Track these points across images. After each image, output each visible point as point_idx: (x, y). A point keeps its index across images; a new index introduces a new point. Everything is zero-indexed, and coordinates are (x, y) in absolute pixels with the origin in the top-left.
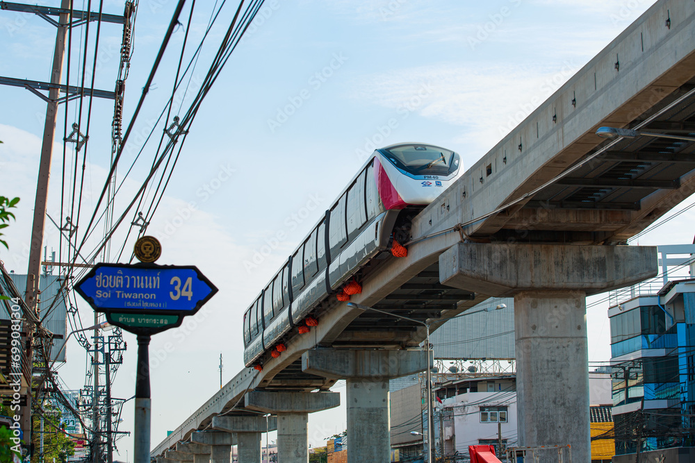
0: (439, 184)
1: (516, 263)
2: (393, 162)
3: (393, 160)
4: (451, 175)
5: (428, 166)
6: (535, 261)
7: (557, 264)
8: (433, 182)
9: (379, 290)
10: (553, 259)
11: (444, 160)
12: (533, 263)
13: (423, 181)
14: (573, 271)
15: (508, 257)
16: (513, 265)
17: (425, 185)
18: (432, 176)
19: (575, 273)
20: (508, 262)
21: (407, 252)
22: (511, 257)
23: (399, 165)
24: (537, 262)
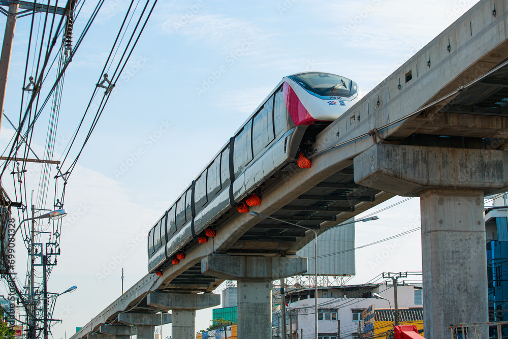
0: (342, 104)
1: (427, 163)
2: (302, 85)
3: (302, 84)
4: (352, 97)
5: (332, 89)
6: (443, 162)
7: (462, 165)
8: (338, 102)
9: (279, 200)
10: (458, 161)
11: (344, 85)
12: (441, 164)
13: (329, 101)
14: (476, 172)
15: (420, 157)
16: (425, 165)
17: (331, 104)
18: (336, 97)
19: (477, 173)
20: (420, 162)
21: (311, 164)
22: (422, 158)
23: (307, 87)
24: (445, 163)
